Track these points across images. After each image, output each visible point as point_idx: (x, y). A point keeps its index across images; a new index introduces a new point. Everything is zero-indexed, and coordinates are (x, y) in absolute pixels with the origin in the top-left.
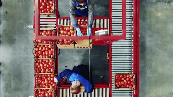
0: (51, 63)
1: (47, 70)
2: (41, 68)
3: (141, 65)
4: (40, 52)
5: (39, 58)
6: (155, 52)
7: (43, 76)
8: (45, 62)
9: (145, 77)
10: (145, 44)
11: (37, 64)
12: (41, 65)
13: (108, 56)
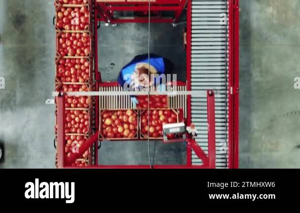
0: (85, 39)
1: (78, 51)
2: (68, 48)
3: (242, 61)
4: (66, 20)
5: (64, 29)
6: (266, 39)
7: (67, 61)
8: (75, 38)
9: (249, 81)
10: (249, 25)
11: (61, 40)
12: (68, 43)
13: (185, 39)
